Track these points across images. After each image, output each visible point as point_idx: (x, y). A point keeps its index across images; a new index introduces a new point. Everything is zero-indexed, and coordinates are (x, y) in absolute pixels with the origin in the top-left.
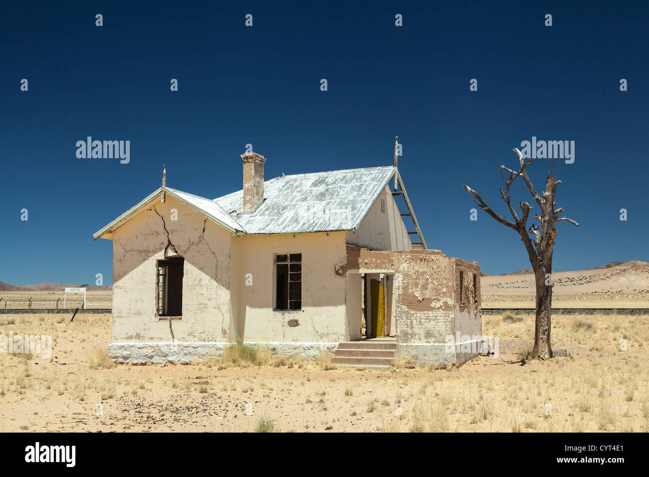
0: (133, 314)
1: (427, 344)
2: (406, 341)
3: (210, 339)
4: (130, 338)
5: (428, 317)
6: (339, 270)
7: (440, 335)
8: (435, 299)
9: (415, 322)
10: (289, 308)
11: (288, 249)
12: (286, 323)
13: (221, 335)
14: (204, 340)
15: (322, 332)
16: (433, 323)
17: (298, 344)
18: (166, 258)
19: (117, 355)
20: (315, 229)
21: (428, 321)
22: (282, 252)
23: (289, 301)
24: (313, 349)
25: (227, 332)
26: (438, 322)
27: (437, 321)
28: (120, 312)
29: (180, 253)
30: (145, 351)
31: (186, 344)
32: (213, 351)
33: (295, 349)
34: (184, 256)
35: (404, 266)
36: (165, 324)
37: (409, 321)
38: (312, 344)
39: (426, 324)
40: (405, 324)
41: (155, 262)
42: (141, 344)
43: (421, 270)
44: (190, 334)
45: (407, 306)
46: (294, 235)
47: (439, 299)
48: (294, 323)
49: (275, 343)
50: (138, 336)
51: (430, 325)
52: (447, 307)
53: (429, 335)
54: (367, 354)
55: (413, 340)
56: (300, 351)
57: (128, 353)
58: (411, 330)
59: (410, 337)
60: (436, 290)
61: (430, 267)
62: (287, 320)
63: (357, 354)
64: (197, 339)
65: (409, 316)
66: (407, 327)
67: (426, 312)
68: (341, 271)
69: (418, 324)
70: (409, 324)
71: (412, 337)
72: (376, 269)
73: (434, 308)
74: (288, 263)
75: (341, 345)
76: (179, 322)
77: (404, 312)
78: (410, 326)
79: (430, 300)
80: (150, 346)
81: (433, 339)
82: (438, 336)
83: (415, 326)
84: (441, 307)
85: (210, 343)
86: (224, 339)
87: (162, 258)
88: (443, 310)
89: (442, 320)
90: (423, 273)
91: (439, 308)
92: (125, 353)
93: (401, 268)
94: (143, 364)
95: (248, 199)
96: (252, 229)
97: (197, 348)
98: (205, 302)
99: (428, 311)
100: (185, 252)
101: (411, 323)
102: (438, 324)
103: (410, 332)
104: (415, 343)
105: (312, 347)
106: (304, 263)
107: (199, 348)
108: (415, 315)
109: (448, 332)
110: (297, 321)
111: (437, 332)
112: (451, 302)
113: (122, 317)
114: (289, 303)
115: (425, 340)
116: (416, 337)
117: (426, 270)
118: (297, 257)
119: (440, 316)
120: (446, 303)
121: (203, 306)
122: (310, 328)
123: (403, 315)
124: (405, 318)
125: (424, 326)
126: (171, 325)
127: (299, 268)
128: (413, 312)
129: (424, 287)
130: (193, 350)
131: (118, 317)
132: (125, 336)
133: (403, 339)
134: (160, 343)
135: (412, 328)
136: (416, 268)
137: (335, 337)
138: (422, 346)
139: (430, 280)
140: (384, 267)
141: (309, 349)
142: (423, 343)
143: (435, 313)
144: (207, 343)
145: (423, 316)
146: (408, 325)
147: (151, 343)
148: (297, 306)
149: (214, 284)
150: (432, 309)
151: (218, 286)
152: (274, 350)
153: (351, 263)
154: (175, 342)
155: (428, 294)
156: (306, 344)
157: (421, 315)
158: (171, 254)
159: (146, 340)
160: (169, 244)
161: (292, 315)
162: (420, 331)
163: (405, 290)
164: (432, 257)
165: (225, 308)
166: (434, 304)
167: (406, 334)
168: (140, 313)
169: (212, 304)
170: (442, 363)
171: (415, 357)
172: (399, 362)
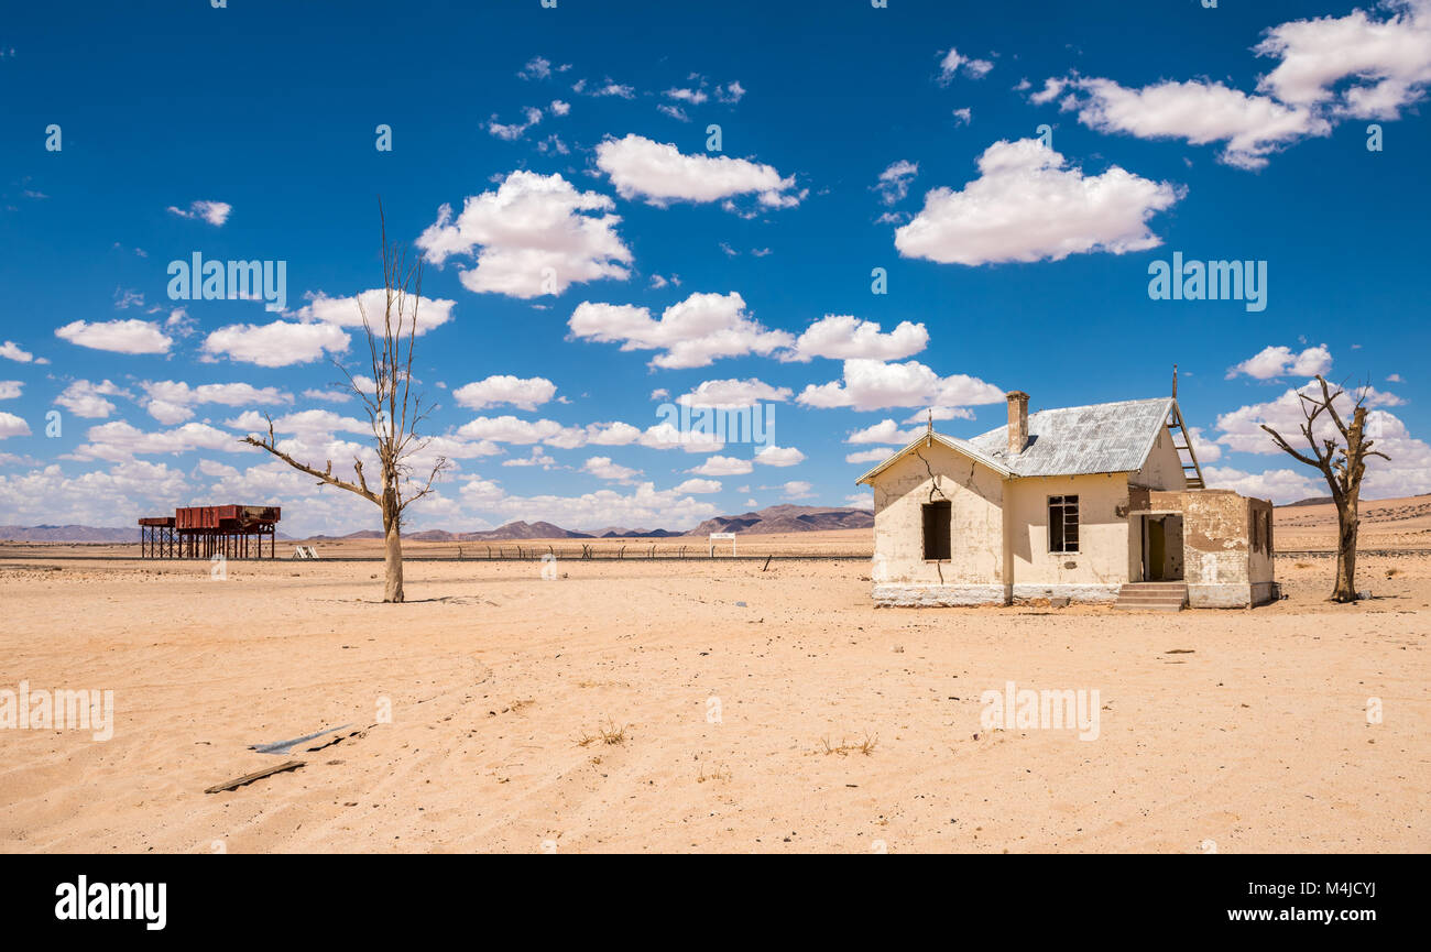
0: (899, 556)
1: (1219, 584)
2: (1194, 582)
3: (982, 581)
4: (896, 580)
5: (1220, 557)
6: (1119, 510)
7: (1233, 575)
8: (1228, 539)
9: (1204, 562)
10: (1065, 549)
11: (1063, 491)
12: (1063, 566)
13: (993, 578)
14: (976, 582)
15: (1102, 574)
16: (1224, 562)
17: (1077, 585)
18: (932, 502)
19: (884, 597)
20: (1096, 470)
21: (1219, 561)
22: (1056, 493)
23: (1064, 542)
24: (1092, 591)
25: (1001, 574)
26: (1230, 562)
28: (884, 556)
29: (947, 497)
30: (913, 594)
31: (957, 586)
32: (986, 593)
33: (1071, 590)
34: (951, 500)
35: (1193, 507)
36: (933, 565)
37: (1197, 561)
38: (1090, 585)
39: (1217, 564)
40: (1194, 565)
41: (919, 506)
42: (909, 587)
43: (1212, 511)
44: (961, 577)
45: (1196, 547)
46: (1073, 477)
47: (1232, 538)
48: (1071, 565)
49: (1052, 585)
50: (905, 579)
51: (1224, 566)
52: (1239, 547)
53: (1220, 575)
54: (1152, 594)
55: (1202, 580)
56: (1079, 594)
57: (895, 595)
58: (1200, 570)
59: (1199, 577)
60: (1229, 530)
61: (1223, 507)
62: (1063, 562)
63: (1143, 595)
64: (968, 581)
65: (1199, 556)
66: (1196, 568)
67: (1217, 552)
68: (1122, 513)
69: (1209, 564)
70: (1198, 564)
71: (1201, 577)
73: (1226, 549)
74: (1063, 505)
75: (1124, 586)
76: (948, 566)
77: (1193, 553)
78: (1198, 567)
79: (1222, 541)
80: (918, 588)
81: (1225, 579)
82: (1230, 575)
83: (1205, 566)
84: (1235, 547)
85: (983, 585)
86: (999, 582)
87: (928, 502)
88: (1236, 549)
89: (1235, 559)
90: (1214, 514)
91: (1231, 548)
92: (892, 595)
93: (1190, 508)
94: (911, 606)
95: (1014, 440)
96: (1025, 471)
97: (969, 589)
98: (976, 545)
99: (1219, 551)
100: (953, 496)
101: (1200, 563)
102: (1231, 564)
103: (1199, 572)
104: (1204, 583)
105: (1091, 589)
106: (1081, 505)
107: (971, 590)
108: (1205, 556)
109: (1242, 572)
110: (1074, 564)
111: (1229, 572)
112: (1245, 542)
113: (885, 560)
114: (1065, 544)
115: (1215, 580)
116: (1207, 577)
117: (1218, 510)
118: (1074, 499)
119: (1233, 556)
120: (1239, 543)
121: (973, 549)
122: (1089, 571)
123: (1192, 556)
124: (1194, 560)
125: (1215, 567)
126: (939, 567)
127: (1075, 510)
128: (1203, 552)
129: (1216, 527)
131: (879, 562)
132: (892, 578)
133: (1192, 580)
134: (929, 586)
135: (1202, 568)
136: (1207, 508)
137: (1115, 578)
138: (1214, 586)
139: (1222, 519)
140: (1172, 507)
141: (1088, 591)
142: (1215, 583)
143: (1228, 553)
144: (979, 585)
145: (1214, 557)
147: (918, 585)
148: (1073, 548)
149: (986, 527)
150: (1224, 549)
151: (990, 529)
152: (1050, 592)
153: (1134, 505)
154: (945, 585)
155: (1219, 534)
156: (1085, 586)
157: (1211, 556)
158: (936, 497)
159: (914, 583)
160: (935, 487)
161: (1066, 556)
162: (1211, 571)
163: (1194, 530)
164: (1225, 497)
165: (998, 551)
166: (1226, 544)
167: (1195, 575)
168: (905, 557)
169: (984, 546)
170: (1235, 603)
171: (1205, 597)
172: (1185, 602)
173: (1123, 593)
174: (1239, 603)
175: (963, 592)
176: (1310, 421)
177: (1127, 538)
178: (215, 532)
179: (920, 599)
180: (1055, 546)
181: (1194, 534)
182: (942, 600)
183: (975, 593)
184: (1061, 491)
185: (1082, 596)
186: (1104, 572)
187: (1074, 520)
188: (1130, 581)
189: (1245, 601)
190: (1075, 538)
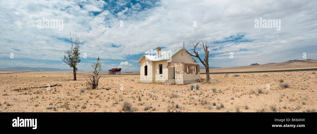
1: (179, 80)
4: (142, 78)
19: (141, 81)
25: (152, 78)
40: (176, 76)
41: (144, 67)
43: (178, 66)
44: (148, 78)
48: (161, 76)
49: (159, 80)
51: (180, 77)
52: (182, 73)
53: (179, 78)
54: (169, 82)
68: (167, 67)
72: (172, 66)
75: (167, 80)
82: (181, 79)
85: (150, 79)
93: (175, 66)
104: (177, 80)
106: (163, 66)
112: (183, 72)
113: (141, 75)
118: (162, 65)
119: (181, 75)
126: (146, 76)
127: (162, 67)
128: (177, 74)
139: (180, 68)
147: (144, 79)
148: (162, 73)
151: (151, 70)
153: (169, 66)
156: (163, 80)
157: (178, 75)
158: (146, 65)
160: (146, 63)
161: (161, 75)
162: (178, 78)
163: (176, 70)
164: (180, 64)
165: (152, 74)
166: (180, 73)
167: (176, 78)
168: (143, 75)
169: (150, 73)
170: (181, 84)
171: (177, 82)
172: (174, 83)
173: (165, 81)
175: (148, 81)
176: (195, 48)
177: (168, 71)
178: (114, 71)
179: (144, 81)
180: (160, 73)
181: (176, 71)
182: (146, 82)
183: (149, 81)
184: (161, 64)
185: (162, 82)
186: (165, 78)
187: (162, 68)
188: (168, 79)
189: (183, 83)
190: (162, 72)
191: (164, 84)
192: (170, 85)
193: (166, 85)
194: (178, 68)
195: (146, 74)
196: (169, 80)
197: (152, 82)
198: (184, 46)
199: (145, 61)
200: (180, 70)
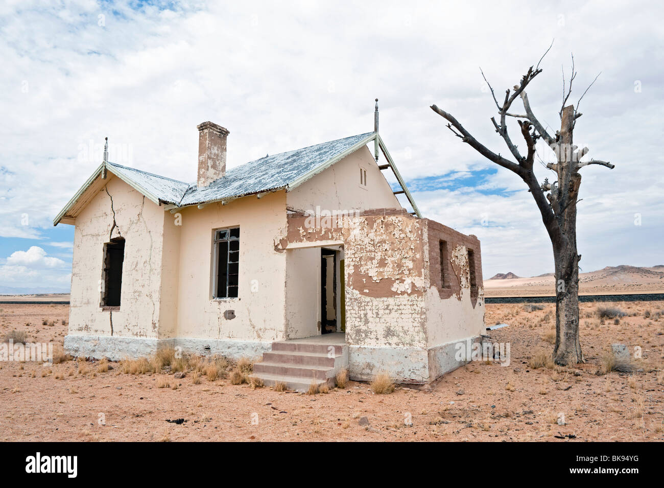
0: (84, 304)
1: (388, 346)
2: (358, 342)
3: (142, 333)
4: (80, 329)
5: (388, 306)
6: (278, 244)
7: (405, 333)
8: (397, 279)
9: (370, 315)
10: (227, 296)
12: (222, 315)
13: (151, 328)
14: (137, 334)
15: (259, 328)
16: (394, 314)
17: (233, 341)
18: (111, 240)
19: (69, 348)
20: (246, 192)
21: (388, 311)
22: (220, 226)
23: (227, 287)
24: (247, 349)
25: (157, 325)
26: (402, 313)
27: (400, 312)
28: (76, 301)
29: (122, 234)
30: (90, 345)
31: (122, 338)
32: (142, 348)
33: (229, 348)
34: (125, 238)
35: (355, 235)
36: (107, 314)
37: (362, 312)
38: (246, 342)
39: (385, 316)
40: (357, 316)
41: (102, 245)
42: (88, 337)
43: (377, 239)
44: (125, 327)
45: (359, 291)
47: (404, 279)
48: (230, 315)
49: (210, 340)
50: (87, 328)
51: (392, 320)
52: (415, 290)
53: (389, 333)
55: (367, 340)
56: (234, 351)
57: (78, 346)
58: (365, 325)
59: (363, 335)
60: (398, 265)
61: (390, 233)
62: (224, 311)
64: (130, 333)
65: (363, 304)
66: (361, 321)
67: (385, 299)
68: (280, 247)
69: (375, 316)
70: (362, 316)
71: (366, 336)
72: (321, 240)
73: (396, 293)
74: (228, 240)
75: (275, 346)
76: (118, 313)
77: (356, 299)
78: (363, 320)
79: (390, 282)
80: (94, 340)
81: (395, 340)
82: (401, 334)
83: (370, 319)
84: (406, 291)
85: (142, 338)
86: (155, 334)
87: (108, 241)
88: (409, 295)
89: (407, 310)
90: (381, 243)
91: (403, 293)
92: (76, 345)
93: (352, 237)
95: (202, 173)
97: (129, 343)
98: (140, 289)
99: (387, 297)
100: (126, 233)
101: (365, 315)
102: (403, 316)
103: (363, 328)
104: (369, 344)
105: (247, 347)
106: (242, 239)
107: (131, 344)
108: (370, 304)
109: (417, 329)
110: (233, 312)
111: (401, 329)
113: (76, 307)
114: (228, 290)
115: (382, 340)
116: (372, 336)
117: (384, 237)
118: (235, 232)
119: (405, 305)
120: (413, 285)
121: (137, 294)
122: (247, 322)
123: (355, 303)
124: (357, 308)
125: (382, 320)
126: (111, 316)
127: (235, 245)
128: (368, 299)
129: (382, 263)
130: (126, 345)
131: (74, 307)
132: (77, 327)
133: (355, 339)
134: (102, 336)
135: (367, 322)
136: (371, 236)
137: (273, 333)
138: (380, 349)
139: (390, 251)
140: (330, 237)
141: (244, 349)
142: (382, 345)
143: (398, 300)
144: (139, 338)
145: (381, 306)
146: (361, 318)
147: (94, 336)
148: (234, 293)
149: (148, 267)
150: (393, 294)
151: (151, 270)
152: (208, 349)
153: (292, 235)
154: (115, 336)
155: (388, 272)
156: (240, 341)
157: (378, 303)
158: (115, 235)
159: (93, 332)
160: (115, 225)
161: (229, 303)
162: (377, 327)
163: (356, 267)
164: (392, 218)
165: (156, 296)
166: (396, 287)
167: (358, 332)
168: (88, 303)
169: (145, 291)
170: (407, 376)
171: (370, 366)
172: (343, 376)
173: (266, 357)
174: (413, 377)
177: (283, 280)
179: (94, 351)
180: (221, 293)
181: (357, 273)
182: (108, 355)
183: (134, 347)
184: (225, 222)
185: (238, 357)
186: (260, 325)
187: (235, 257)
188: (288, 337)
189: (422, 374)
190: (234, 280)
191: (259, 385)
192: (316, 391)
193: (285, 388)
194: (378, 256)
195: (112, 298)
196: (295, 348)
197: (153, 358)
198: (376, 129)
199: (109, 211)
200: (400, 266)
